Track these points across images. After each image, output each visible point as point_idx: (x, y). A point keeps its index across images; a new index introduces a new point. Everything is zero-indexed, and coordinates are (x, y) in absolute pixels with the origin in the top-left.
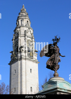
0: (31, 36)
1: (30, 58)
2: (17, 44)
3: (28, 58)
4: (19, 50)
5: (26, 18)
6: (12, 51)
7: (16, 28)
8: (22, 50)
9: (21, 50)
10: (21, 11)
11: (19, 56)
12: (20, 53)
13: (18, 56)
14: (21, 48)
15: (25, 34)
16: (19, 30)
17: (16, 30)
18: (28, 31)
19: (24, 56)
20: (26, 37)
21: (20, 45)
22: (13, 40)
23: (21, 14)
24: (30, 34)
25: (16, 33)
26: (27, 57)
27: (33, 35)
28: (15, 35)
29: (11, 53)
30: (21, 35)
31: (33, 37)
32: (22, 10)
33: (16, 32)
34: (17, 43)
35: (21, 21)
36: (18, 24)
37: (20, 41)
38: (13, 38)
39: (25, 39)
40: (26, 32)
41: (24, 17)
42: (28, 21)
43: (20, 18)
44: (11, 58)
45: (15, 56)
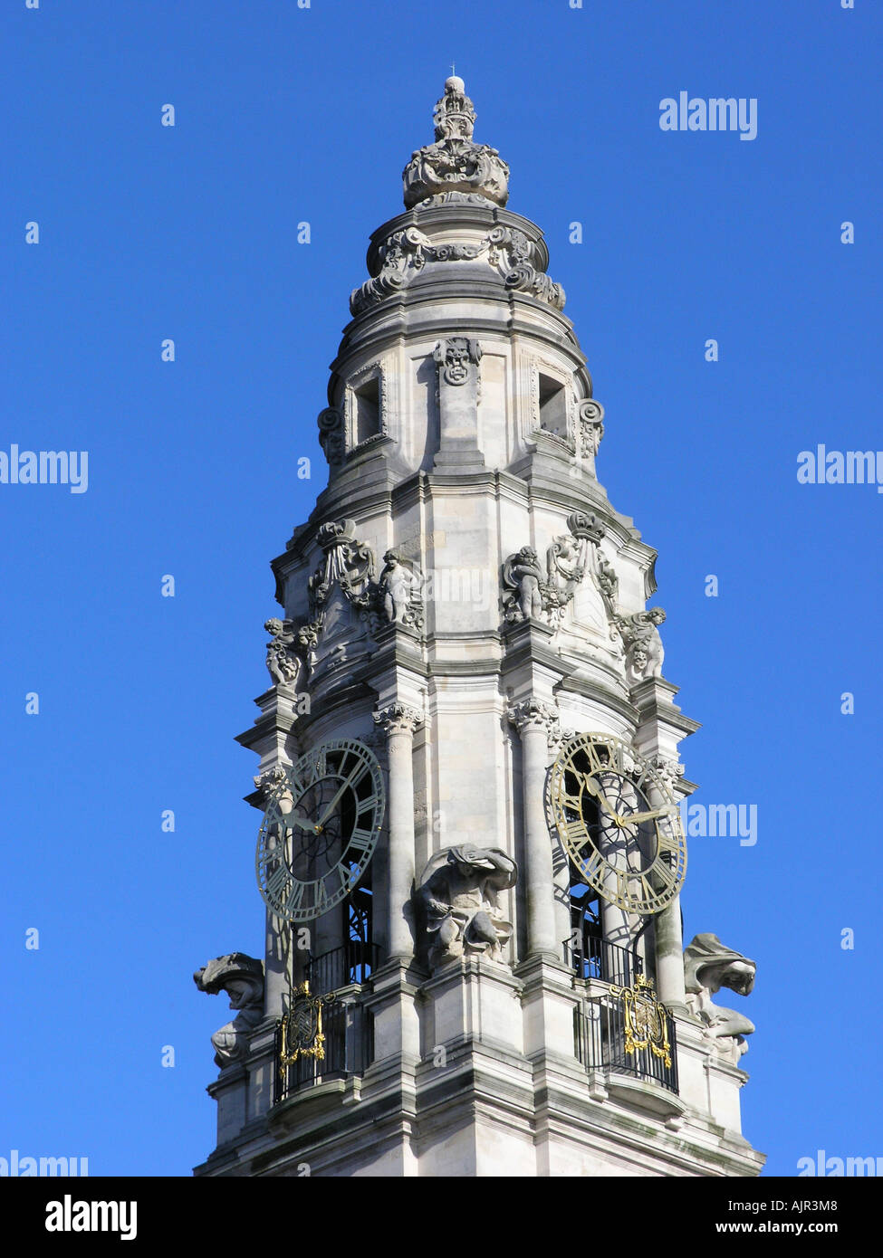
0: (620, 666)
1: (615, 1094)
2: (366, 821)
3: (583, 1094)
4: (403, 939)
5: (524, 315)
6: (240, 958)
7: (330, 509)
8: (475, 934)
9: (452, 933)
10: (417, 192)
11: (412, 1045)
12: (422, 1001)
13: (382, 1052)
14: (444, 895)
15: (515, 631)
16: (390, 543)
17: (329, 543)
18: (574, 577)
19: (501, 1054)
20: (542, 682)
21: (420, 831)
22: (258, 737)
23: (421, 239)
24: (606, 628)
25: (318, 606)
26: (566, 1081)
27: (655, 645)
28: (298, 650)
29: (212, 988)
30: (430, 641)
31: (664, 696)
32: (442, 170)
33: (340, 588)
34: (365, 788)
35: (432, 373)
36: (352, 437)
37: (418, 749)
38: (267, 698)
39: (515, 730)
40: (531, 588)
41: (489, 298)
42: (549, 390)
43: (404, 317)
44: (214, 1091)
45: (319, 1051)
